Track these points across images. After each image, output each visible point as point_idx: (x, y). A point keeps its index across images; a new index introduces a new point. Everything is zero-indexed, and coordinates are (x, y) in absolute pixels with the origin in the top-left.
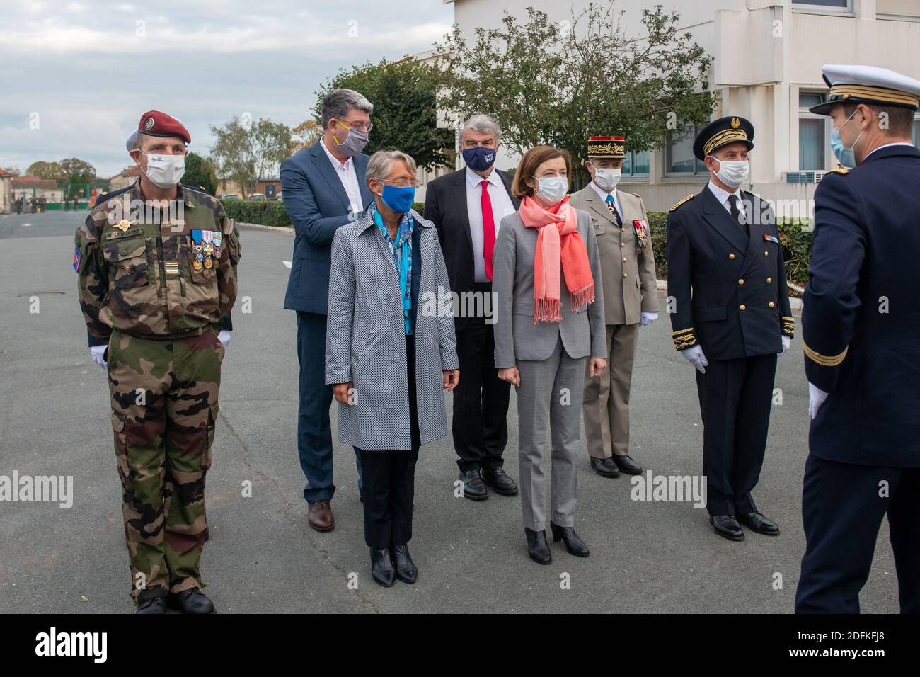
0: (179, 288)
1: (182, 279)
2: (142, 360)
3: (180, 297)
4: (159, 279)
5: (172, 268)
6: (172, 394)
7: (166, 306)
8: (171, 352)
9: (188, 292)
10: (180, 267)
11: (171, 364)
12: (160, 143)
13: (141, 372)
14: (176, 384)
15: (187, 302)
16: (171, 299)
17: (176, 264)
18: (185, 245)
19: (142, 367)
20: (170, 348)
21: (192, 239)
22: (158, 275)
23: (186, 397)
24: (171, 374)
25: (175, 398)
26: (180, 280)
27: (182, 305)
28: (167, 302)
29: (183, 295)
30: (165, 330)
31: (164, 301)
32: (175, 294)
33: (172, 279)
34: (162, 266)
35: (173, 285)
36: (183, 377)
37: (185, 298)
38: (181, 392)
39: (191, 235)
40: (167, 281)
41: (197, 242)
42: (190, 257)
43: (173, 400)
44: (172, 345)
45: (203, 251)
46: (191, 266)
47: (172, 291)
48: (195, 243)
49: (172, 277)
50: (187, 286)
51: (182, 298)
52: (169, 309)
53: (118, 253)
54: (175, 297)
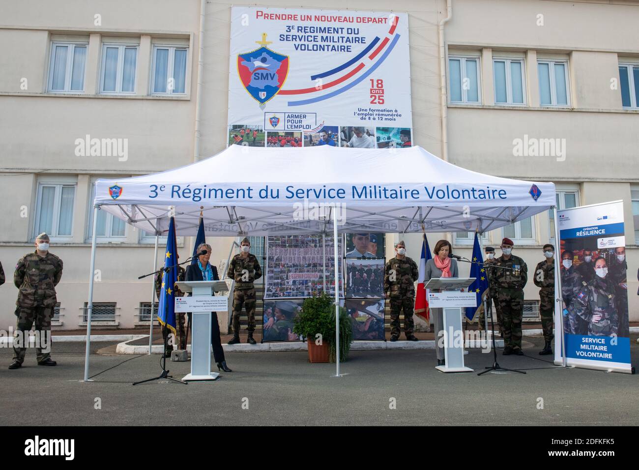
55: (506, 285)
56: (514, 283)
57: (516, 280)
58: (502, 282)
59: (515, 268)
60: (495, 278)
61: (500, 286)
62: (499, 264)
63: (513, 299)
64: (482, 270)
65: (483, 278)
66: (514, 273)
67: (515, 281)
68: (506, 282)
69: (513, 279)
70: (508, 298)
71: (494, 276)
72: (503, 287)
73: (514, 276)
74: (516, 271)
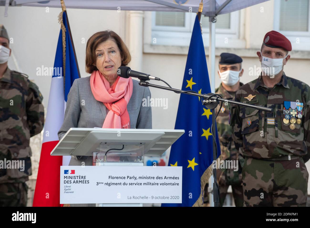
0: (274, 133)
1: (276, 128)
2: (257, 171)
3: (275, 138)
4: (264, 127)
5: (271, 121)
6: (274, 193)
7: (266, 142)
8: (273, 168)
9: (279, 135)
10: (276, 121)
11: (273, 175)
12: (269, 50)
13: (256, 178)
14: (276, 188)
15: (278, 141)
16: (269, 138)
17: (273, 120)
18: (280, 110)
19: (257, 175)
20: (272, 165)
21: (284, 106)
22: (263, 125)
23: (282, 195)
24: (273, 180)
25: (277, 196)
26: (275, 128)
27: (276, 143)
28: (267, 140)
29: (277, 137)
30: (268, 156)
31: (266, 139)
32: (271, 136)
33: (270, 127)
34: (266, 120)
35: (271, 131)
36: (280, 184)
37: (277, 138)
38: (279, 192)
39: (283, 104)
40: (267, 129)
41: (286, 108)
42: (282, 116)
43: (275, 197)
44: (273, 164)
45: (290, 113)
46: (282, 121)
47: (269, 134)
48: (285, 109)
49: (271, 126)
50: (279, 131)
51: (276, 138)
52: (268, 144)
53: (245, 113)
54: (271, 137)
55: (263, 152)
56: (286, 147)
57: (290, 140)
58: (254, 144)
59: (289, 108)
60: (236, 134)
61: (250, 155)
62: (250, 97)
63: (280, 188)
64: (207, 113)
65: (206, 133)
66: (286, 121)
67: (287, 143)
68: (265, 143)
69: (283, 137)
70: (268, 185)
71: (237, 130)
72: (257, 158)
73: (286, 129)
74: (291, 117)
